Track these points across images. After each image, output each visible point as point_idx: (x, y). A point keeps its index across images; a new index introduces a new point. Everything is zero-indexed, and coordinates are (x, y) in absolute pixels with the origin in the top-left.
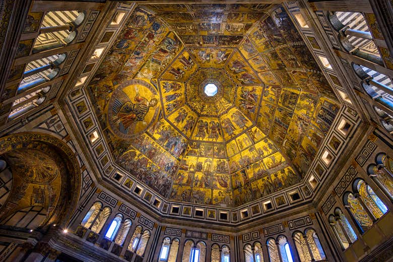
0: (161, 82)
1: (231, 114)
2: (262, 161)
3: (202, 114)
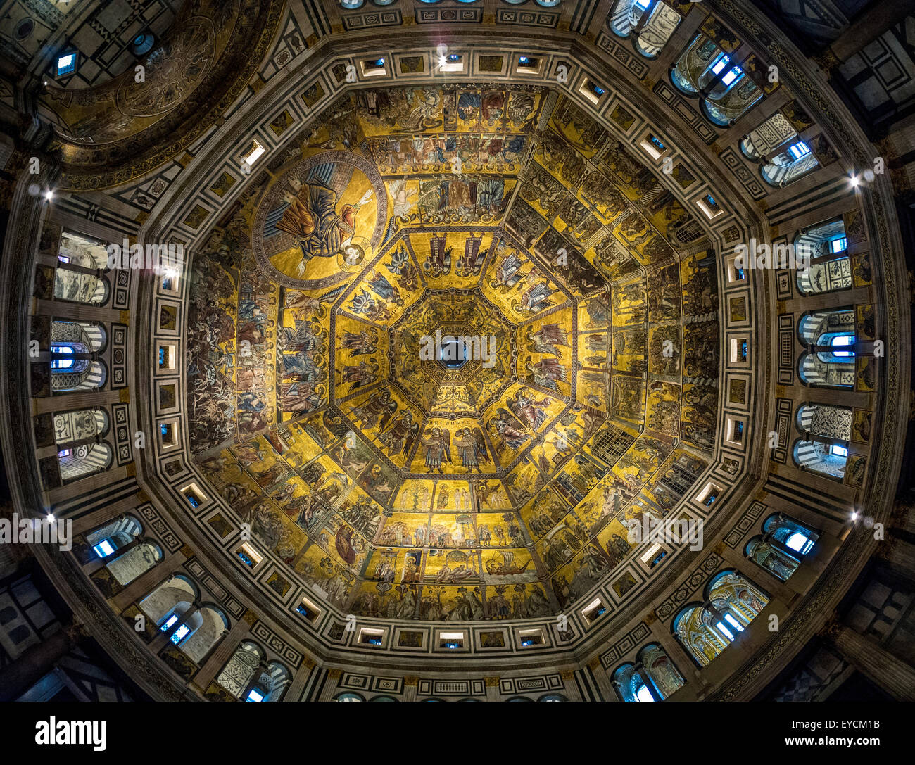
0: (400, 240)
1: (461, 427)
2: (480, 552)
3: (400, 380)
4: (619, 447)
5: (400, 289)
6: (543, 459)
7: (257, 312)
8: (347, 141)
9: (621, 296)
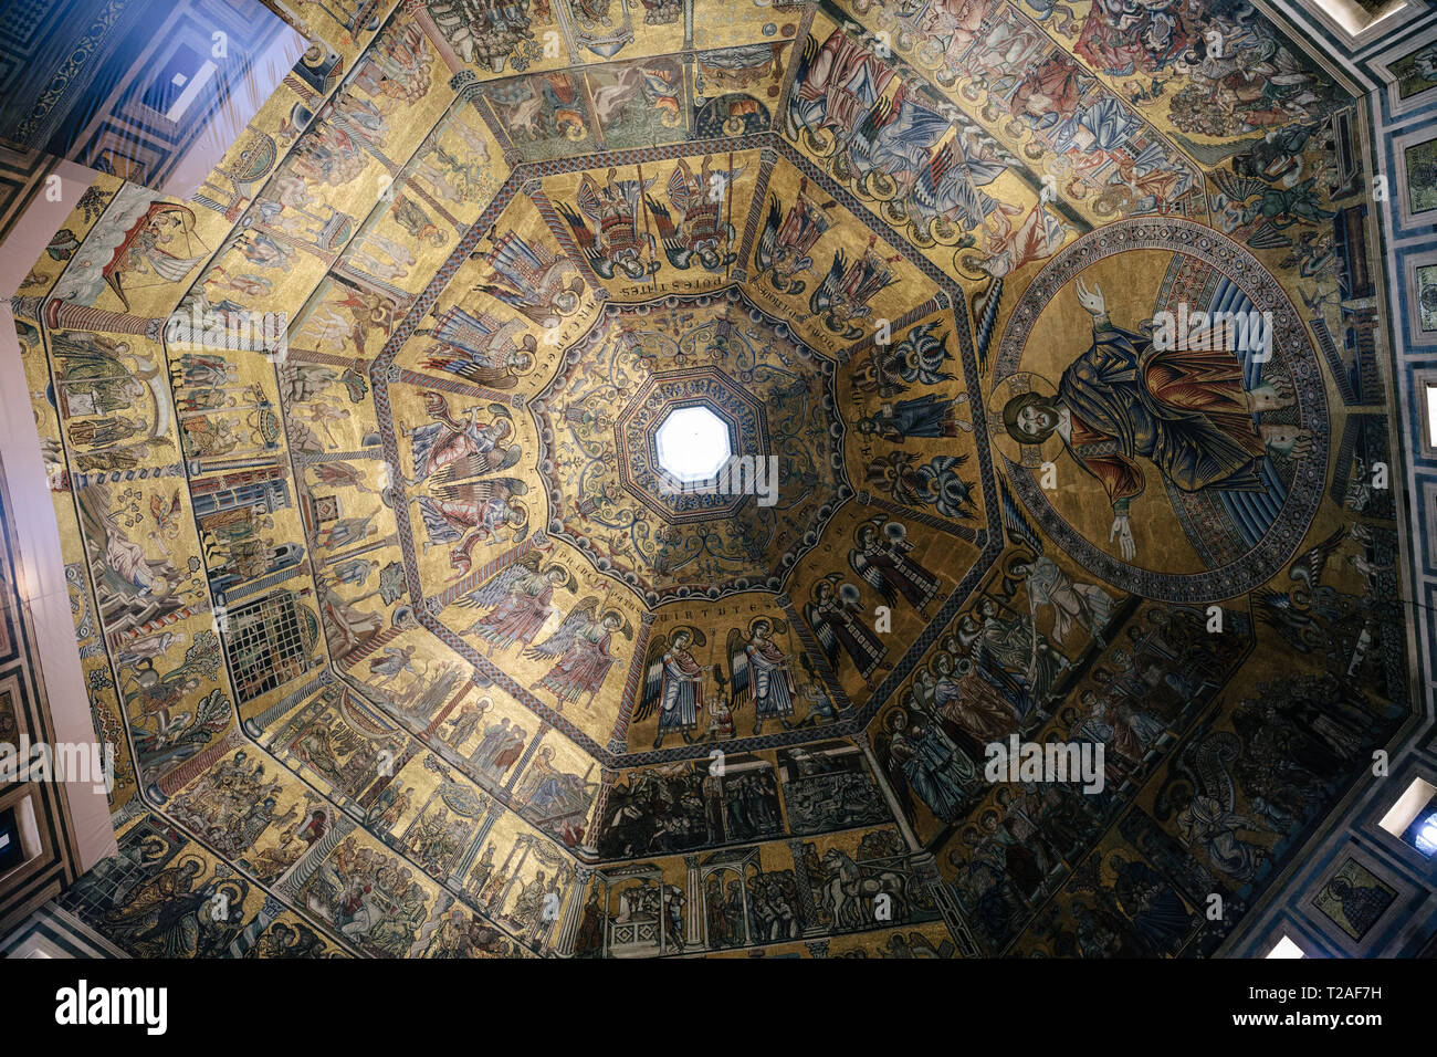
0: (985, 524)
1: (540, 357)
3: (721, 309)
4: (249, 658)
5: (891, 446)
6: (349, 477)
7: (1084, 139)
8: (1284, 604)
9: (551, 873)
